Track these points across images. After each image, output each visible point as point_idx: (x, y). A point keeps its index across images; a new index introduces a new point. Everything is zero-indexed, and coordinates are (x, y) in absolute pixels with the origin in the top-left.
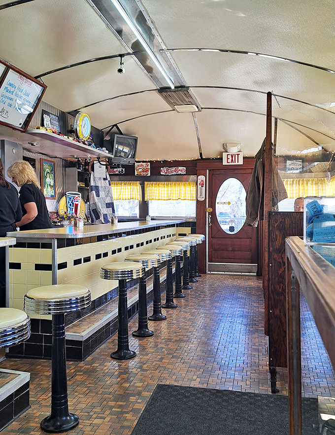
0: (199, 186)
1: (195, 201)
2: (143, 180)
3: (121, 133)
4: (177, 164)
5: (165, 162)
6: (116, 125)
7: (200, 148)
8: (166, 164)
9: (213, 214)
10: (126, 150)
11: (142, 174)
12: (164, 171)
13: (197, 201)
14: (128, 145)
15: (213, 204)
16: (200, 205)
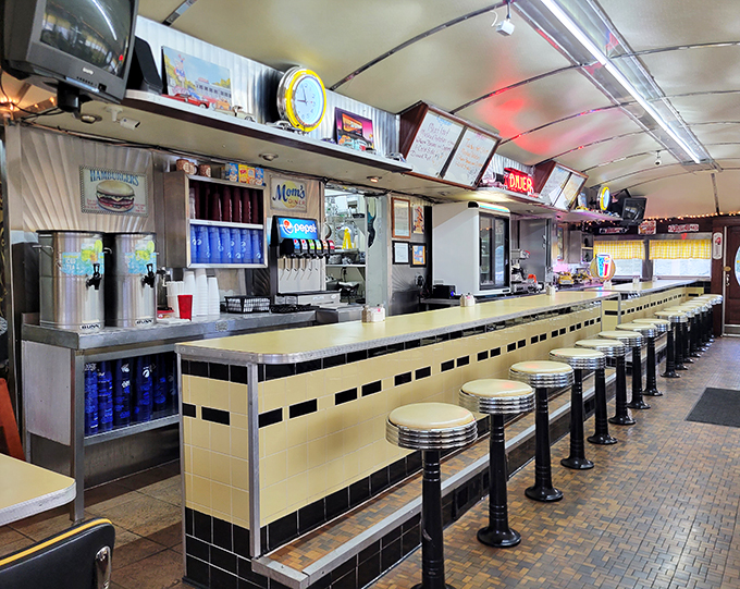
0: (715, 244)
1: (710, 261)
2: (647, 239)
3: (629, 196)
4: (687, 221)
5: (674, 219)
6: (626, 190)
7: (717, 204)
8: (675, 221)
9: (732, 274)
10: (633, 210)
11: (647, 232)
12: (671, 228)
13: (713, 260)
14: (636, 206)
15: (731, 263)
16: (716, 265)
